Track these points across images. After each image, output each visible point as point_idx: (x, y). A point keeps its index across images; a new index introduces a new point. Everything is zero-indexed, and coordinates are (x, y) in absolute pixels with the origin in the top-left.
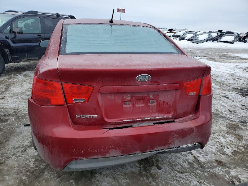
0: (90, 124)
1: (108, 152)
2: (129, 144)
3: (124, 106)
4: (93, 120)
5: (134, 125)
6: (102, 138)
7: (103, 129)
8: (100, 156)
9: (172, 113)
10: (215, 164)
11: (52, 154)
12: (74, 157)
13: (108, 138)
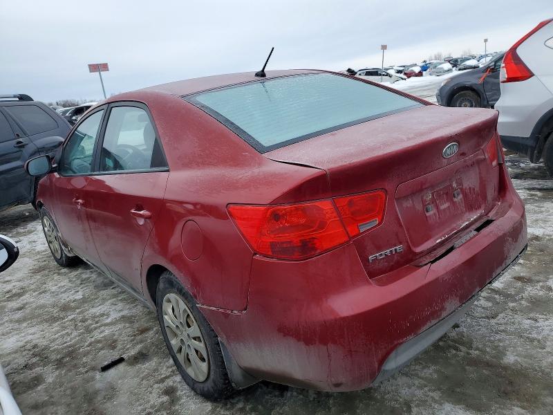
0: (392, 269)
1: (443, 309)
2: (465, 279)
3: (428, 214)
4: (396, 257)
5: (457, 243)
6: (430, 283)
7: (422, 266)
8: (434, 322)
9: (483, 207)
10: (519, 284)
11: (351, 356)
12: (396, 342)
13: (437, 279)
